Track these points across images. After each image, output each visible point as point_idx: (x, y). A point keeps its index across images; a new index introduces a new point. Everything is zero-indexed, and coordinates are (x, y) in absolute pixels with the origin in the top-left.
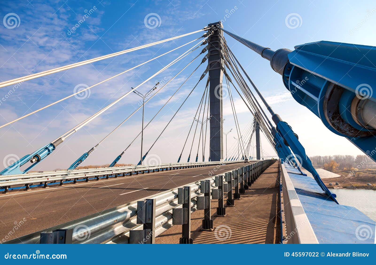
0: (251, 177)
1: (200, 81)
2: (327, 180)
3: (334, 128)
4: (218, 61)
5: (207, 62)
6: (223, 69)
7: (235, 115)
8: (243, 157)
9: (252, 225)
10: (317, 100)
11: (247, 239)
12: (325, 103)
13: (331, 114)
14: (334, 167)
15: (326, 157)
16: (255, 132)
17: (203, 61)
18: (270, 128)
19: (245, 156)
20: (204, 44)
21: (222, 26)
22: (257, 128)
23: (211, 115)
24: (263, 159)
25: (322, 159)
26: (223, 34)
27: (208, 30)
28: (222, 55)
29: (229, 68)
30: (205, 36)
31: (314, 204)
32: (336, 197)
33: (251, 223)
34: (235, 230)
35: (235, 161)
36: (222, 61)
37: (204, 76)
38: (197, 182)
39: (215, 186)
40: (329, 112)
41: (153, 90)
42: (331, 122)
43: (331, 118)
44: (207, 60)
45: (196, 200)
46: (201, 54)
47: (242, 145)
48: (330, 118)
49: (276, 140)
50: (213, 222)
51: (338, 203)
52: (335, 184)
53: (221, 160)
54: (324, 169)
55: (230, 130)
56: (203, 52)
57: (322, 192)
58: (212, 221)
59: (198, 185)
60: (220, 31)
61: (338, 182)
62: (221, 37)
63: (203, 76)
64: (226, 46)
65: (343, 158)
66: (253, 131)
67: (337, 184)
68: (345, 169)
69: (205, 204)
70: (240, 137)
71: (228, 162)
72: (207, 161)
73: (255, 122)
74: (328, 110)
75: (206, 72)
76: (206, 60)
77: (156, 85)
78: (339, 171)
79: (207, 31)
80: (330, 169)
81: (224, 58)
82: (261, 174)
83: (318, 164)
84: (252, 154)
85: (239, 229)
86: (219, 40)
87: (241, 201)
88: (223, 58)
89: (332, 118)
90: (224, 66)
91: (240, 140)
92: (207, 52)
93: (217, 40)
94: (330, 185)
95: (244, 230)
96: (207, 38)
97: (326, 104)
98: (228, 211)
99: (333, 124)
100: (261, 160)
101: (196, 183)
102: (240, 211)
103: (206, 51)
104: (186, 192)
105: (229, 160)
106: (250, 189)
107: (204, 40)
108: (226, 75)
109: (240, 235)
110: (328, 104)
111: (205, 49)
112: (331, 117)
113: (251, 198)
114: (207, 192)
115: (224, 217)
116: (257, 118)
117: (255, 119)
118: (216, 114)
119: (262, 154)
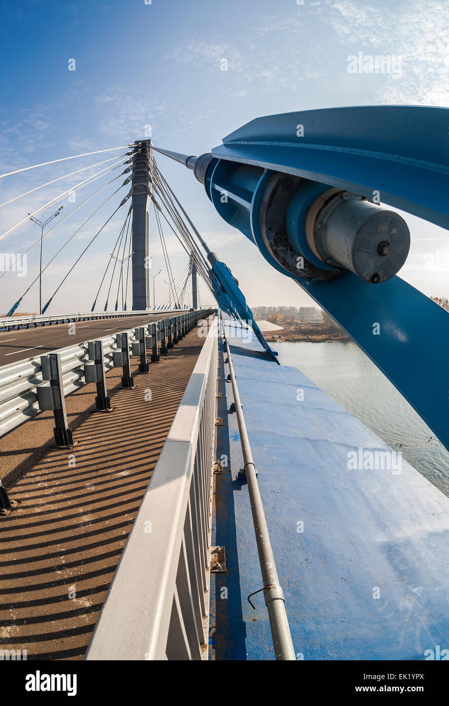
0: (186, 327)
1: (119, 207)
2: (270, 333)
3: (277, 260)
4: (144, 184)
5: (130, 185)
6: (150, 194)
7: (166, 257)
8: (176, 305)
9: (168, 401)
10: (249, 206)
11: (156, 423)
12: (263, 211)
13: (273, 234)
14: (278, 319)
15: (270, 308)
16: (191, 275)
17: (126, 183)
18: (207, 271)
19: (179, 305)
20: (127, 162)
21: (152, 144)
22: (194, 271)
23: (133, 251)
24: (201, 308)
25: (266, 310)
26: (153, 154)
27: (134, 147)
28: (150, 178)
29: (158, 194)
30: (129, 154)
31: (252, 367)
32: (277, 355)
33: (167, 399)
34: (142, 410)
35: (166, 310)
36: (150, 185)
37: (126, 201)
38: (82, 344)
39: (116, 348)
40: (270, 229)
41: (54, 216)
42: (271, 248)
43: (272, 240)
44: (131, 182)
45: (83, 369)
46: (123, 174)
47: (174, 291)
48: (270, 240)
49: (214, 285)
50: (111, 400)
51: (279, 364)
52: (278, 337)
53: (147, 309)
54: (268, 321)
55: (159, 271)
56: (126, 172)
57: (263, 350)
58: (108, 399)
59: (83, 347)
60: (149, 150)
61: (282, 335)
62: (150, 156)
63: (124, 201)
64: (155, 168)
65: (287, 310)
66: (189, 274)
67: (280, 337)
68: (288, 321)
69: (96, 375)
70: (172, 281)
71: (156, 311)
72: (129, 310)
73: (191, 263)
74: (267, 226)
75: (128, 196)
76: (129, 181)
77: (60, 209)
78: (283, 323)
79: (133, 149)
80: (274, 321)
81: (153, 182)
82: (194, 328)
83: (262, 315)
84: (188, 303)
85: (148, 409)
86: (148, 160)
87: (160, 365)
88: (151, 181)
89: (274, 240)
90: (152, 190)
91: (172, 284)
92: (131, 173)
93: (145, 159)
94: (273, 338)
95: (154, 410)
96: (132, 156)
97: (265, 214)
98: (139, 381)
99: (275, 252)
100: (198, 309)
101: (80, 345)
102: (155, 380)
103: (129, 171)
104: (54, 362)
105: (158, 309)
106: (176, 348)
107: (128, 158)
108: (155, 202)
109: (147, 418)
110: (267, 213)
111: (128, 169)
112: (273, 238)
113: (174, 361)
114: (97, 359)
115: (131, 389)
116: (194, 259)
117: (191, 260)
118: (140, 250)
119: (200, 302)
